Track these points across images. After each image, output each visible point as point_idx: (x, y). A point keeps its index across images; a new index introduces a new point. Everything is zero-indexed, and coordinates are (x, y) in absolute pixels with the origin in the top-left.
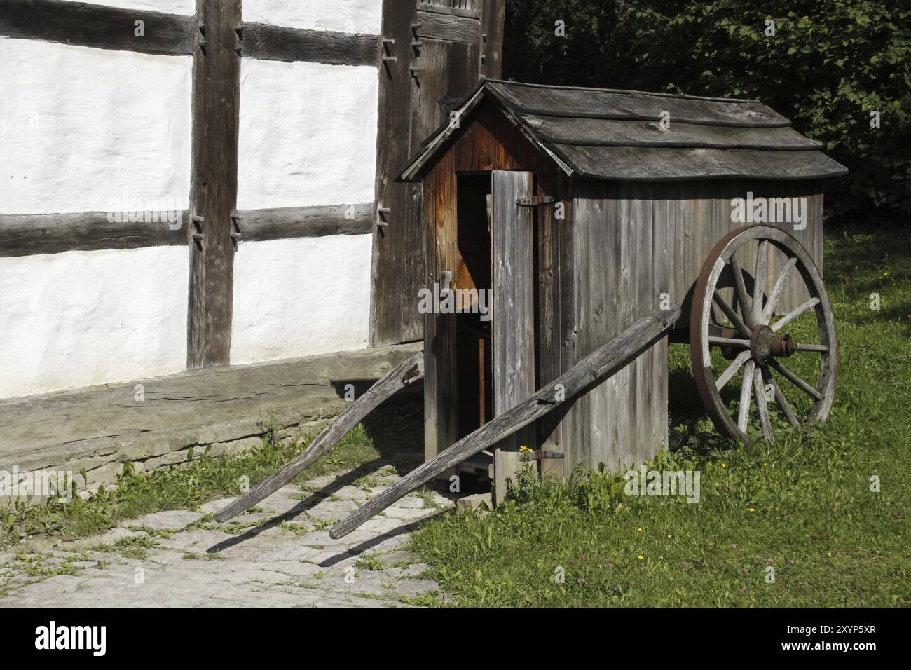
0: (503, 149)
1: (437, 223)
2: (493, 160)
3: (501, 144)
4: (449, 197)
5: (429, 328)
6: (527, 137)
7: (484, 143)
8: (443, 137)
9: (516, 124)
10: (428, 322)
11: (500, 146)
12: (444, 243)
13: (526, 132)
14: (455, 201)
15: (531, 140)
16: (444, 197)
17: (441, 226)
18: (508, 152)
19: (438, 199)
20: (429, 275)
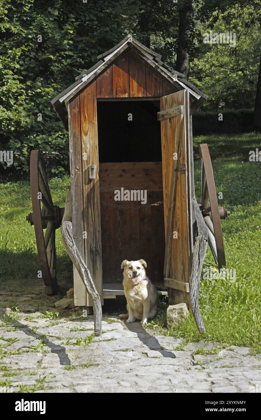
0: (136, 83)
1: (83, 133)
2: (128, 90)
3: (134, 79)
4: (91, 115)
5: (77, 204)
6: (163, 74)
7: (121, 79)
8: (95, 73)
9: (154, 66)
10: (76, 200)
11: (134, 81)
12: (88, 146)
13: (162, 71)
14: (96, 118)
15: (166, 76)
16: (88, 115)
17: (86, 134)
18: (139, 84)
19: (82, 116)
20: (76, 168)
